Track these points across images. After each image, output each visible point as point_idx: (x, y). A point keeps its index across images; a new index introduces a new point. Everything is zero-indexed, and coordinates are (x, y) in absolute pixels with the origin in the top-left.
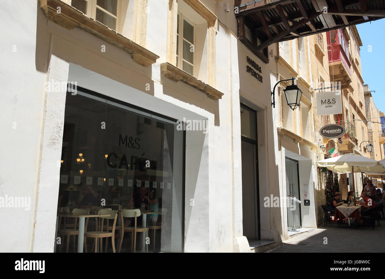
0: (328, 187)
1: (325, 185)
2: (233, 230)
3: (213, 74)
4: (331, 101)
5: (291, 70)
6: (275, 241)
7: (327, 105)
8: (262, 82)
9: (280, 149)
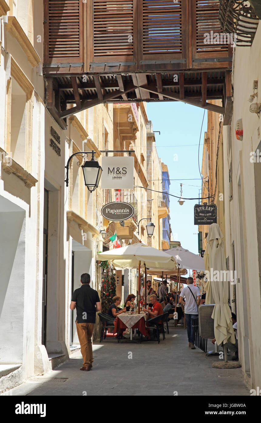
0: (105, 289)
1: (101, 286)
2: (35, 337)
3: (29, 158)
4: (121, 170)
5: (82, 132)
6: (64, 354)
7: (115, 175)
8: (60, 156)
9: (68, 239)
